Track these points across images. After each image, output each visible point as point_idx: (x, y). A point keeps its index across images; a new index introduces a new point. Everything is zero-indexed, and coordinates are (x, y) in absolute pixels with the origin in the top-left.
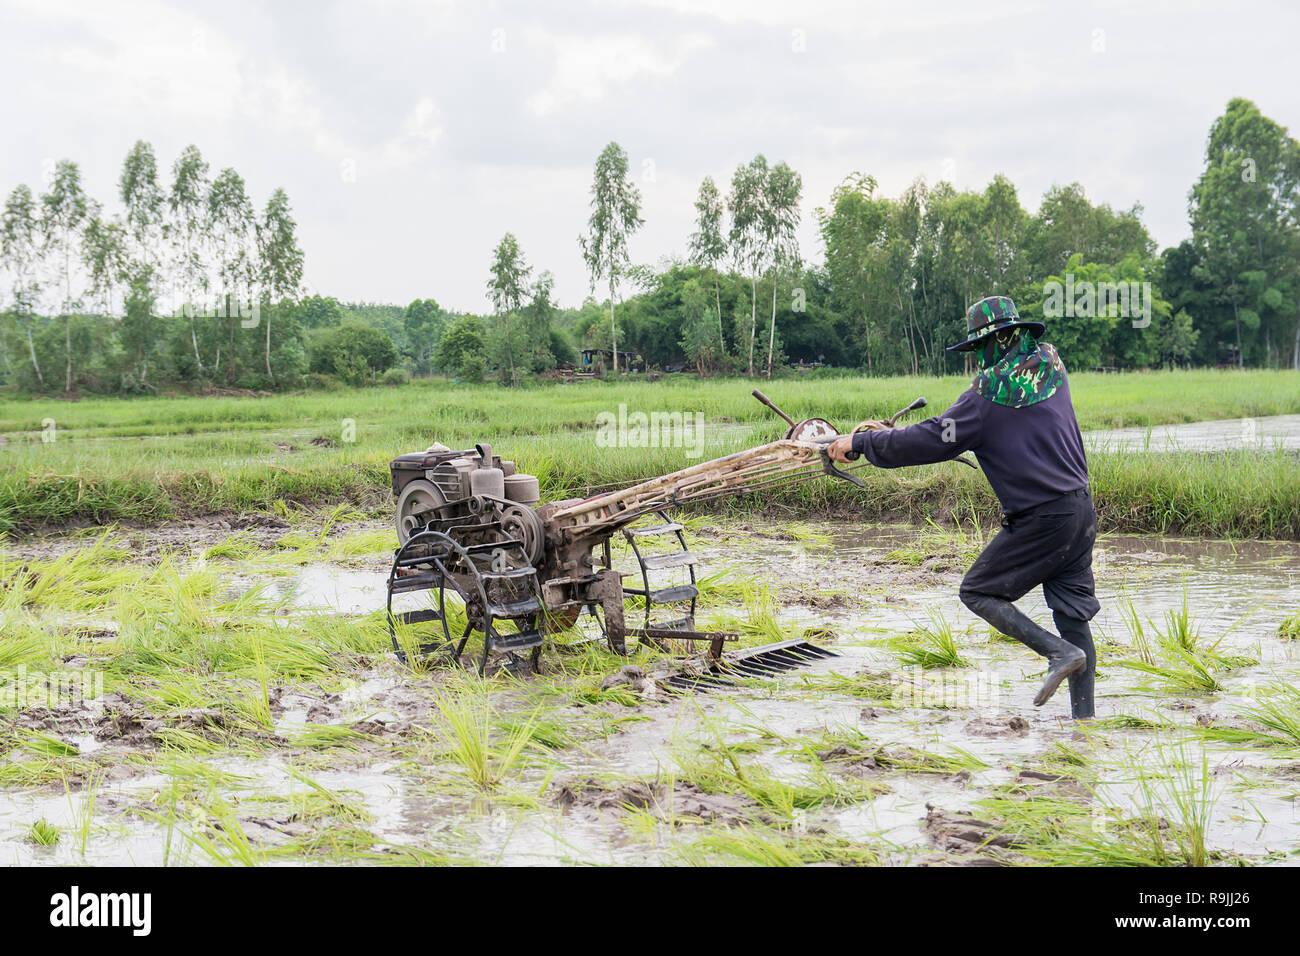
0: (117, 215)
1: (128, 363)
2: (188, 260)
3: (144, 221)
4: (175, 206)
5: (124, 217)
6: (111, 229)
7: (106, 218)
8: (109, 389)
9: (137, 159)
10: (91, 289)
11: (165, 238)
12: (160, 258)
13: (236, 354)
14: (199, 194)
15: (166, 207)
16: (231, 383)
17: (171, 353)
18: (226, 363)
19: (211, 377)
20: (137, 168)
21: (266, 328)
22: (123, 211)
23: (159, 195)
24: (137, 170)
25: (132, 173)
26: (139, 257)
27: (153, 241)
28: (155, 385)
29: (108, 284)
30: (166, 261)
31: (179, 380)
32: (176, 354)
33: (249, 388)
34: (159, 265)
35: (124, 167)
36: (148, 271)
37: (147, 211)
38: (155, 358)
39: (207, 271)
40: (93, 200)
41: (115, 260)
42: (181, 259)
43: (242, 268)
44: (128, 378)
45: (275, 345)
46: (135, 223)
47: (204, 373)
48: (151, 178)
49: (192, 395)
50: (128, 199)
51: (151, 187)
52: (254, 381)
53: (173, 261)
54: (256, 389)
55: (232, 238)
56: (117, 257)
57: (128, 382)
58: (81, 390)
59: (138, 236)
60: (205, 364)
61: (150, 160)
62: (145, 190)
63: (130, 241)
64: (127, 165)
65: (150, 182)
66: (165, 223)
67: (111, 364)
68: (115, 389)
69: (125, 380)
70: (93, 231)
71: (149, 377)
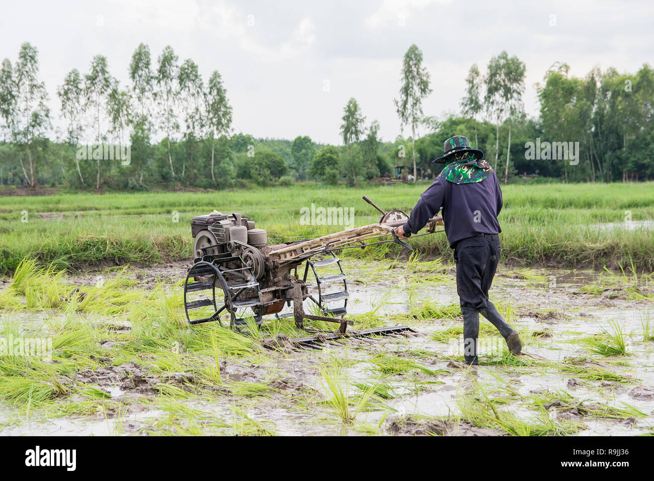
0: (127, 86)
1: (132, 172)
2: (167, 113)
3: (143, 91)
4: (159, 82)
5: (131, 87)
6: (123, 94)
7: (121, 88)
8: (121, 187)
9: (140, 54)
10: (111, 129)
11: (154, 100)
12: (152, 112)
13: (194, 168)
14: (173, 74)
15: (154, 82)
16: (191, 184)
17: (157, 167)
18: (188, 173)
19: (180, 180)
20: (140, 59)
21: (211, 152)
22: (131, 83)
23: (151, 75)
24: (140, 60)
25: (137, 62)
26: (139, 111)
27: (148, 101)
28: (147, 185)
29: (121, 125)
30: (154, 113)
31: (161, 182)
32: (160, 167)
33: (201, 187)
34: (151, 115)
35: (132, 59)
36: (144, 119)
37: (145, 84)
38: (148, 170)
39: (178, 119)
40: (114, 78)
41: (125, 112)
42: (163, 112)
43: (197, 117)
44: (132, 181)
45: (217, 163)
46: (137, 91)
47: (176, 178)
48: (147, 65)
49: (169, 191)
50: (134, 77)
51: (147, 70)
52: (204, 183)
53: (158, 113)
54: (205, 188)
55: (191, 99)
56: (126, 110)
57: (132, 183)
58: (105, 188)
59: (139, 99)
60: (176, 173)
61: (147, 54)
62: (143, 72)
63: (134, 101)
64: (134, 57)
65: (146, 67)
66: (155, 91)
67: (122, 172)
68: (124, 187)
69: (130, 182)
70: (113, 95)
71: (145, 181)
